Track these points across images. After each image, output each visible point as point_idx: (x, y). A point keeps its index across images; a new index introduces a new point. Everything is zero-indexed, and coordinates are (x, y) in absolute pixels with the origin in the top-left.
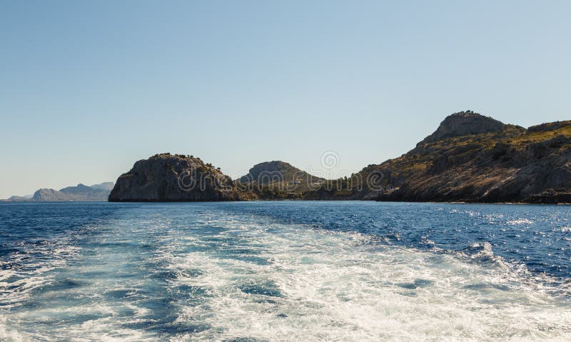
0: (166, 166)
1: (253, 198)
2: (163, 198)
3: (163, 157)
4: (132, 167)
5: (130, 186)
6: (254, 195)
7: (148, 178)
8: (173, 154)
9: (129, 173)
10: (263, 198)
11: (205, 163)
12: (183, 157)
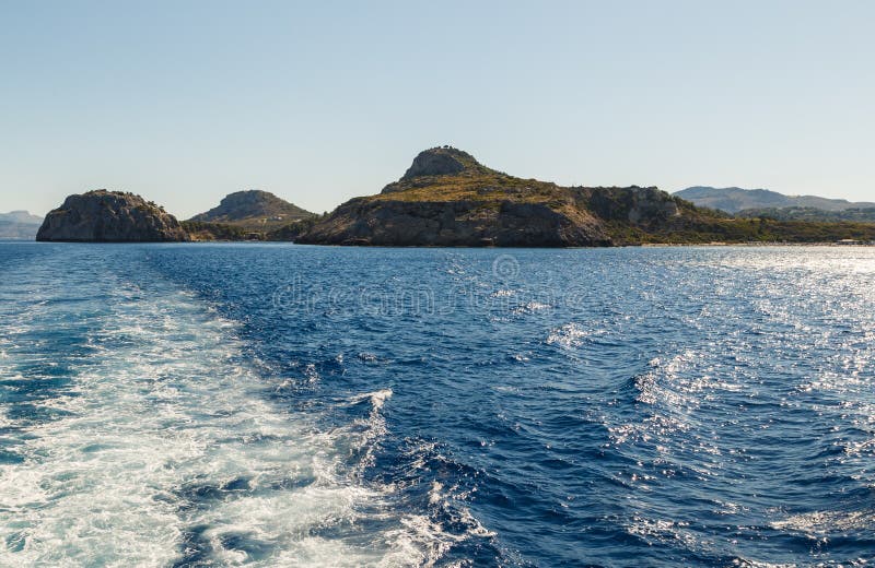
0: (102, 204)
1: (208, 239)
2: (99, 238)
3: (100, 195)
4: (63, 202)
5: (62, 225)
6: (209, 235)
7: (82, 216)
8: (110, 190)
9: (60, 209)
10: (219, 238)
11: (146, 201)
12: (121, 194)
